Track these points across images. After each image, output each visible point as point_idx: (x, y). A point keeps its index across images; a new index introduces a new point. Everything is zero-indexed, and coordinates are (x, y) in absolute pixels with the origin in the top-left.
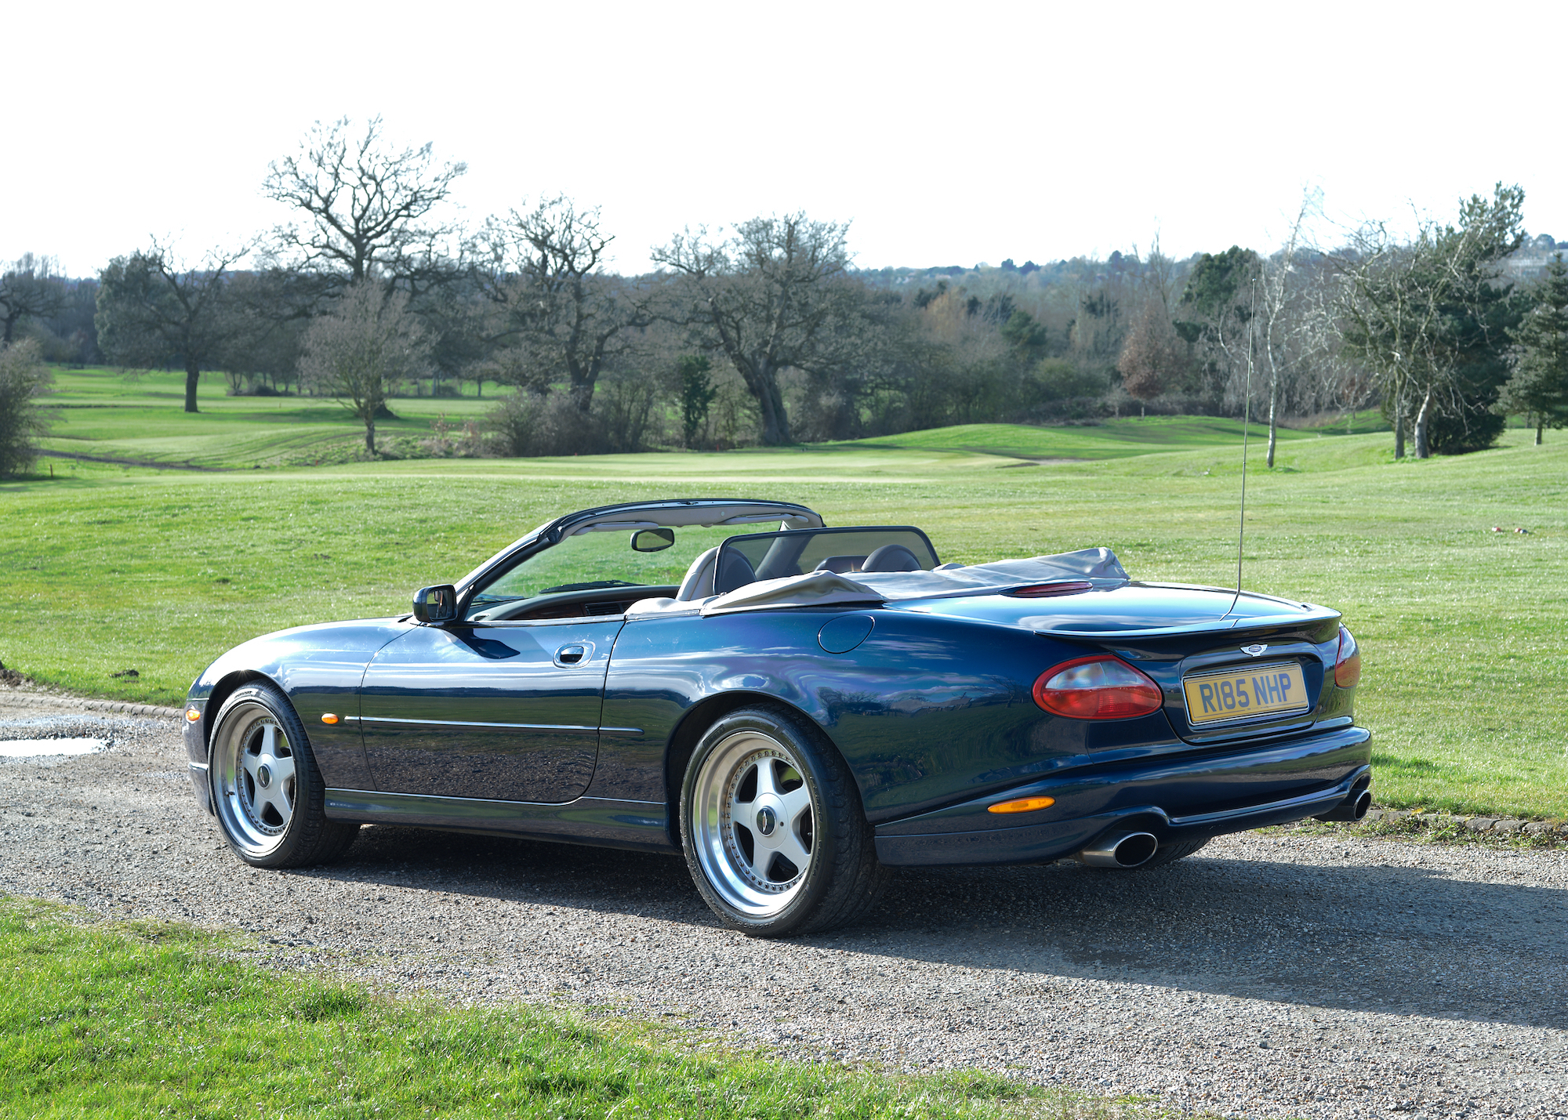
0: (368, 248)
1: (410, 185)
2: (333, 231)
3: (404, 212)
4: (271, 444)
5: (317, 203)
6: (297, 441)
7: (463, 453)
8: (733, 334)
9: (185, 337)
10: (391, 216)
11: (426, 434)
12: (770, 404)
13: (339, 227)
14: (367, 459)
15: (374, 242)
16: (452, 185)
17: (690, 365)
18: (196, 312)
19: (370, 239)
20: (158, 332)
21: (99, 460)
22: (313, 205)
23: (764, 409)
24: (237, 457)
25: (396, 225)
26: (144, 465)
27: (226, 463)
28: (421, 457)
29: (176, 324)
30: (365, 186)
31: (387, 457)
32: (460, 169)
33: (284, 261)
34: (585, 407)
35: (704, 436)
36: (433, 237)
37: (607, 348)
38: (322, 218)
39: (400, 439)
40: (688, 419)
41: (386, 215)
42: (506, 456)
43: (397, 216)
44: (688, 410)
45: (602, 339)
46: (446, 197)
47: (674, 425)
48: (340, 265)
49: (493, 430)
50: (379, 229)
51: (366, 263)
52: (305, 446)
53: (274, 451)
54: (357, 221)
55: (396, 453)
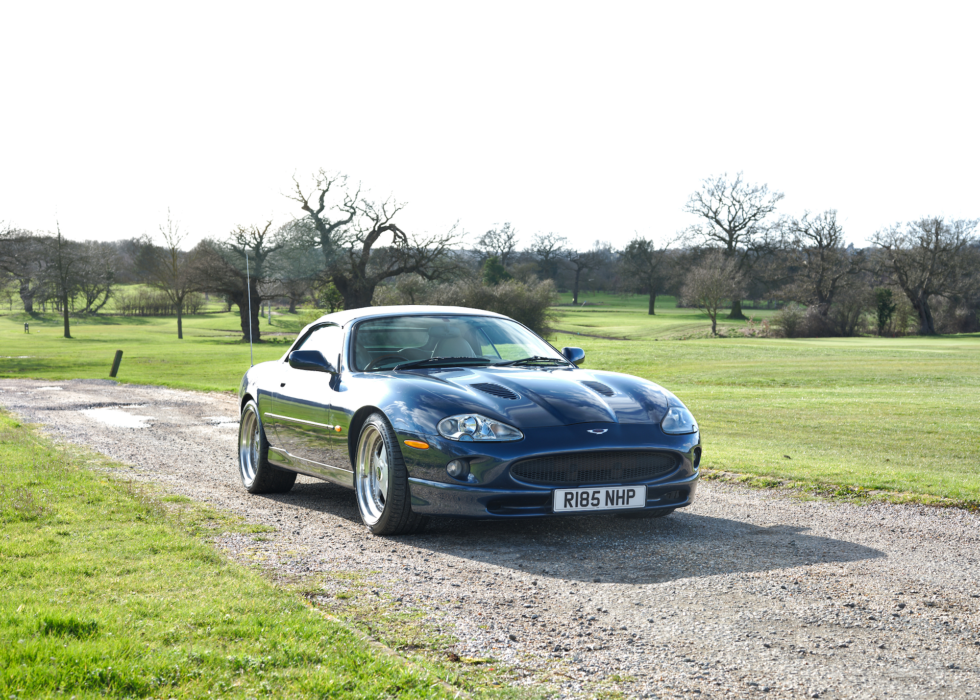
0: (735, 236)
1: (756, 205)
2: (717, 227)
3: (753, 218)
4: (668, 329)
5: (711, 214)
6: (680, 328)
7: (760, 335)
8: (904, 277)
9: (649, 280)
10: (747, 220)
11: (743, 326)
12: (924, 314)
13: (721, 226)
14: (711, 337)
15: (738, 232)
16: (776, 205)
17: (882, 293)
18: (654, 267)
19: (736, 231)
20: (637, 277)
21: (584, 335)
22: (709, 215)
23: (920, 316)
24: (650, 335)
25: (750, 224)
26: (604, 338)
27: (643, 338)
28: (739, 337)
29: (645, 272)
30: (734, 205)
31: (721, 336)
32: (781, 196)
33: (693, 243)
34: (825, 314)
35: (889, 330)
36: (768, 230)
37: (837, 284)
38: (713, 222)
39: (730, 328)
40: (881, 321)
41: (744, 220)
42: (782, 337)
43: (750, 220)
44: (880, 317)
45: (834, 280)
46: (774, 210)
47: (872, 324)
48: (722, 244)
49: (776, 324)
50: (740, 226)
51: (734, 243)
52: (683, 331)
53: (668, 333)
54: (730, 223)
55: (725, 334)
